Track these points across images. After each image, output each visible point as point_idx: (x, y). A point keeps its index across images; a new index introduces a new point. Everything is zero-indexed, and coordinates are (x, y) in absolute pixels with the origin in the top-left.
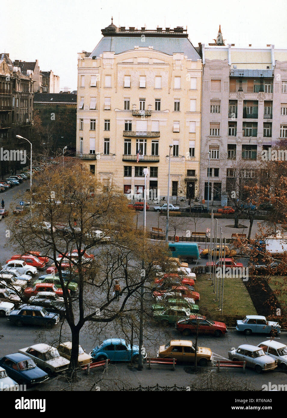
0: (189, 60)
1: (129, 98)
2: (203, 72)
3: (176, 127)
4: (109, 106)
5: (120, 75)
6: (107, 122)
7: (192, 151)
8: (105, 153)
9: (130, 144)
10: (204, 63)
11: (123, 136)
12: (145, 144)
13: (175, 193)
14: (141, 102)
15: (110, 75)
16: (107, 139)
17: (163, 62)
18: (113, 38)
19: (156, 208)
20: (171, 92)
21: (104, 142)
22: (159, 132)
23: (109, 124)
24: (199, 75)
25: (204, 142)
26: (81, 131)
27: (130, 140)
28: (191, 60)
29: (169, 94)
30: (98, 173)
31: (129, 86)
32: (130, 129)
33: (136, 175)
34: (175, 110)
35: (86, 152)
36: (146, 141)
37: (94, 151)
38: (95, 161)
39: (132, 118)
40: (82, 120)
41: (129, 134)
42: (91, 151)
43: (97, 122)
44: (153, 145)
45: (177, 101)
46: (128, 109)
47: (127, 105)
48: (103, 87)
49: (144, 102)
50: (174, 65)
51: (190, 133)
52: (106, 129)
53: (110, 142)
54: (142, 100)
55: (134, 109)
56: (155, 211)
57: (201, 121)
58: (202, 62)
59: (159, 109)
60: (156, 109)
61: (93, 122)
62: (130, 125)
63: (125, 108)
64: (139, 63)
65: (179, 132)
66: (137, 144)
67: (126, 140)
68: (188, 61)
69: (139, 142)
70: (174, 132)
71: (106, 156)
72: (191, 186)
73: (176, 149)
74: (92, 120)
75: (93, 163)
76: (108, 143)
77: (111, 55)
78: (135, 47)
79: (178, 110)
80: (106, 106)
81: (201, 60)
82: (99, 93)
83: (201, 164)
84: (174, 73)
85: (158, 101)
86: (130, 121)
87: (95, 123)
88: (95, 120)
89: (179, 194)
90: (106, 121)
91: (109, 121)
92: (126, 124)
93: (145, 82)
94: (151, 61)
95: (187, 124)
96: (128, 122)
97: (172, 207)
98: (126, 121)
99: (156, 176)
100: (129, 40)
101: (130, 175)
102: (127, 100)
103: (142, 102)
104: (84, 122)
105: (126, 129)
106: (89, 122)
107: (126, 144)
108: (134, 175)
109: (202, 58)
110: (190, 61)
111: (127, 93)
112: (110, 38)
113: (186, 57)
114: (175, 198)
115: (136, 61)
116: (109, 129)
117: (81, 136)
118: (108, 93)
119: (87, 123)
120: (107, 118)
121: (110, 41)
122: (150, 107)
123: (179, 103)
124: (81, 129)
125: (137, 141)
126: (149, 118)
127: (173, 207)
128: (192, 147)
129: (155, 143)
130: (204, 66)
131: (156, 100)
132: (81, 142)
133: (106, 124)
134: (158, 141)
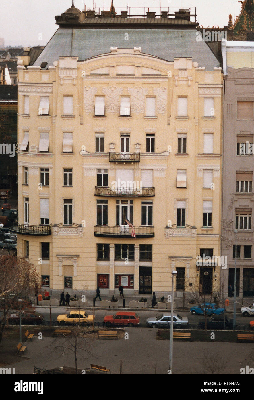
0: (200, 68)
1: (104, 133)
2: (224, 89)
3: (182, 179)
4: (70, 146)
5: (88, 96)
6: (68, 173)
7: (207, 219)
8: (66, 222)
9: (106, 208)
10: (225, 74)
11: (95, 195)
12: (131, 208)
13: (180, 286)
14: (123, 140)
15: (72, 96)
16: (68, 201)
17: (158, 73)
18: (76, 31)
19: (151, 321)
20: (173, 121)
21: (62, 204)
22: (154, 188)
23: (71, 175)
24: (218, 93)
25: (228, 203)
26: (25, 188)
27: (106, 202)
28: (204, 68)
29: (169, 124)
30: (54, 255)
31: (103, 114)
32: (106, 183)
33: (117, 259)
34: (179, 150)
35: (34, 222)
36: (132, 202)
37: (47, 221)
38: (49, 237)
39: (109, 166)
40: (26, 168)
41: (104, 192)
42: (42, 220)
43: (50, 172)
44: (144, 208)
45: (182, 137)
46: (102, 150)
47: (100, 143)
48: (59, 115)
49: (128, 140)
50: (176, 78)
51: (204, 188)
52: (65, 184)
53: (73, 204)
54: (125, 136)
55: (112, 151)
56: (150, 326)
57: (222, 168)
58: (222, 72)
59: (153, 150)
60: (148, 150)
61: (45, 172)
62: (106, 176)
63: (97, 150)
64: (119, 76)
65: (185, 188)
66: (118, 207)
67: (98, 202)
68: (198, 70)
69: (121, 205)
70: (177, 188)
71: (67, 229)
72: (206, 273)
73: (181, 215)
74: (42, 169)
75: (46, 240)
76: (71, 207)
77: (73, 63)
78: (112, 48)
79: (185, 151)
80: (65, 146)
81: (221, 68)
82: (53, 124)
83: (223, 239)
84: (177, 91)
85: (151, 138)
86: (106, 170)
87: (47, 175)
88: (47, 170)
89: (187, 289)
90: (65, 170)
91: (71, 170)
92: (99, 176)
93: (129, 106)
94: (138, 72)
95: (200, 174)
96: (103, 172)
97: (176, 320)
98: (99, 170)
99: (149, 258)
100: (102, 35)
101: (107, 258)
102: (100, 136)
103: (125, 138)
104: (30, 171)
105: (99, 182)
106: (38, 173)
107: (99, 208)
108: (114, 258)
109: (221, 66)
110: (202, 70)
111: (100, 125)
112: (69, 31)
113: (196, 64)
114: (180, 294)
115: (113, 72)
116: (71, 183)
117: (26, 195)
118: (68, 124)
119: (35, 174)
120: (68, 166)
121: (70, 36)
122: (138, 147)
123: (185, 140)
124: (26, 184)
125: (118, 202)
126: (136, 166)
127: (179, 321)
128: (207, 211)
129: (147, 205)
130: (225, 78)
131: (147, 135)
132: (26, 204)
133: (65, 175)
134: (151, 203)
